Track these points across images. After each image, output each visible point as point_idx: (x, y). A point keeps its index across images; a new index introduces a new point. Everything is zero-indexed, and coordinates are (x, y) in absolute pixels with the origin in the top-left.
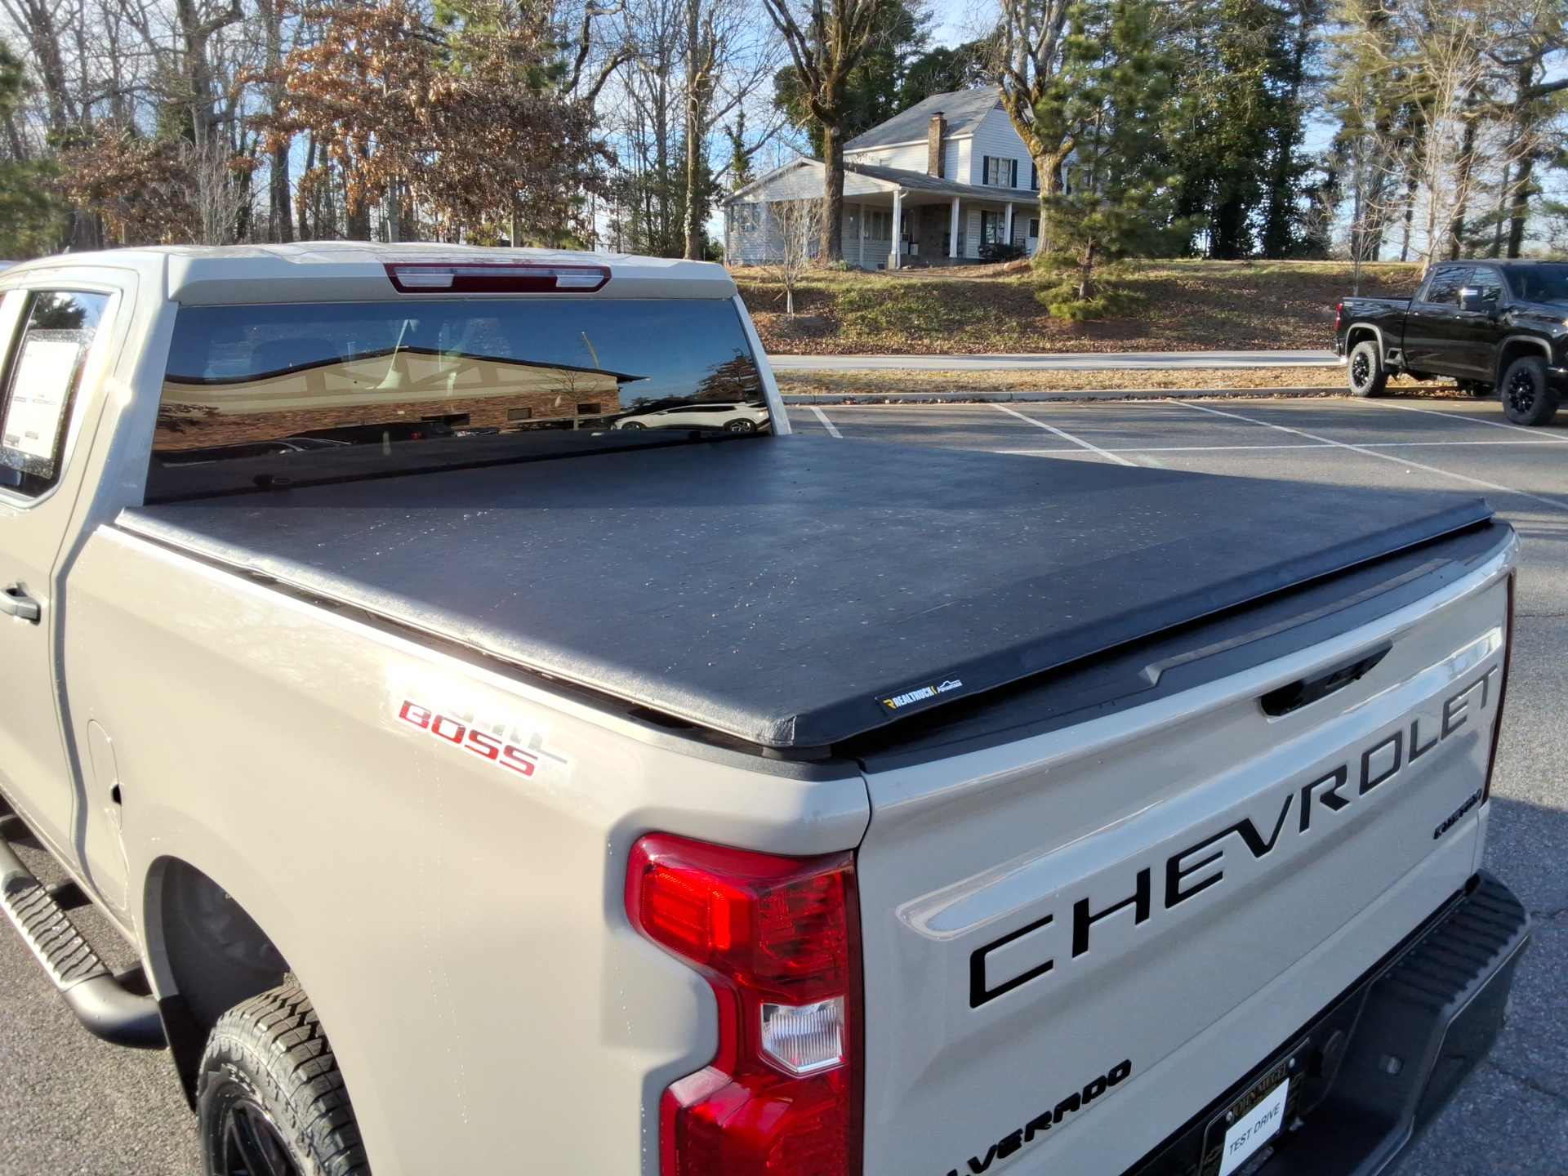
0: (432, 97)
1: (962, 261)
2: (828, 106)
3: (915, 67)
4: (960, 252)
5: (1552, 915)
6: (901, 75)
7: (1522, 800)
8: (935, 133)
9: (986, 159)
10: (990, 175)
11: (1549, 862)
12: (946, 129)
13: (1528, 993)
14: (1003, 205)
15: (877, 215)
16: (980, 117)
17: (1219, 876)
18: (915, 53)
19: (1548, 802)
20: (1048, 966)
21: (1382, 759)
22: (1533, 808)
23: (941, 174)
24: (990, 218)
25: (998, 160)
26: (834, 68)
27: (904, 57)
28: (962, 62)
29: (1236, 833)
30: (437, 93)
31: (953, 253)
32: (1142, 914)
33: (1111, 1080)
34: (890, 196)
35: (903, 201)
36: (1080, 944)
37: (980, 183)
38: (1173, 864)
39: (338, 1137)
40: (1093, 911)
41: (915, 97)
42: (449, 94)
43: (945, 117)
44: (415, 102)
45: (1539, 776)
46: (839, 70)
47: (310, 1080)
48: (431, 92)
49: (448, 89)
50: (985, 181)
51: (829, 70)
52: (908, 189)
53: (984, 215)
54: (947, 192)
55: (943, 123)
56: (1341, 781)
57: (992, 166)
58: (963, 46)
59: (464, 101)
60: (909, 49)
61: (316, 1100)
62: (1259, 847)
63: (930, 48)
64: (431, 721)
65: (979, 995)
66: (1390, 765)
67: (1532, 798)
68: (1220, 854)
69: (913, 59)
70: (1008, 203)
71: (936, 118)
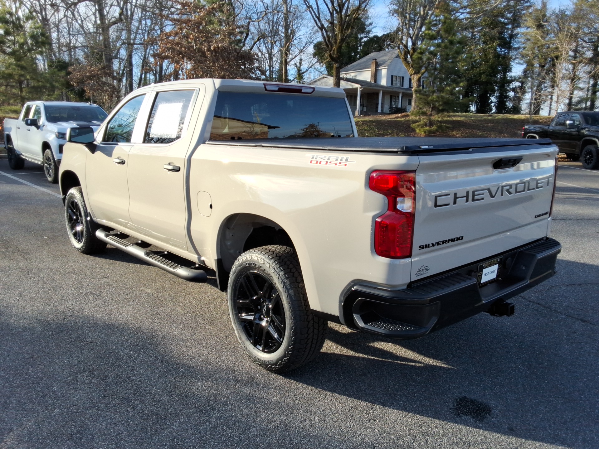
0: (212, 48)
1: (383, 113)
2: (335, 56)
3: (366, 43)
4: (382, 110)
5: (580, 285)
6: (361, 45)
7: (574, 261)
8: (373, 67)
9: (392, 76)
10: (394, 82)
11: (580, 274)
12: (377, 65)
13: (571, 299)
14: (398, 93)
15: (351, 96)
16: (390, 61)
17: (483, 199)
18: (365, 37)
19: (582, 261)
20: (448, 204)
21: (520, 187)
22: (577, 263)
23: (375, 81)
24: (393, 98)
25: (396, 76)
26: (338, 42)
27: (362, 38)
28: (384, 41)
29: (487, 191)
30: (214, 47)
31: (379, 110)
32: (467, 201)
33: (458, 239)
34: (356, 89)
35: (361, 91)
36: (455, 203)
37: (390, 85)
38: (474, 192)
39: (281, 268)
40: (458, 196)
41: (365, 53)
42: (218, 47)
43: (377, 61)
44: (207, 50)
45: (580, 256)
46: (340, 43)
47: (272, 258)
48: (212, 47)
49: (218, 46)
50: (392, 84)
51: (336, 43)
52: (363, 87)
53: (391, 97)
54: (378, 88)
55: (376, 63)
56: (511, 188)
57: (394, 79)
58: (384, 35)
59: (223, 50)
60: (364, 35)
61: (275, 261)
62: (492, 196)
63: (371, 35)
64: (319, 162)
65: (436, 206)
66: (523, 190)
67: (577, 261)
68: (483, 194)
69: (365, 39)
70: (400, 92)
71: (374, 61)
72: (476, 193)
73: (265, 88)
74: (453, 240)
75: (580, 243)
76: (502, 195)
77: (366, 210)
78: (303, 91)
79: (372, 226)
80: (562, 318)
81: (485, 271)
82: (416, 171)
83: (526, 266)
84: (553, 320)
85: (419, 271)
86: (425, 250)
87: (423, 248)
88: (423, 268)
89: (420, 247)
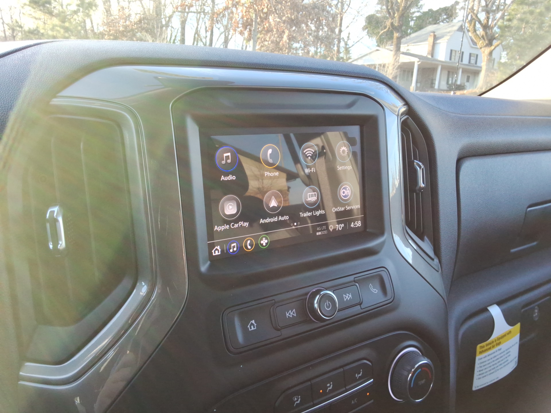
1: (439, 90)
3: (418, 18)
4: (439, 86)
8: (431, 39)
9: (451, 51)
10: (453, 57)
12: (436, 38)
14: (458, 69)
15: (409, 72)
16: (451, 34)
18: (418, 12)
23: (432, 56)
24: (451, 74)
25: (456, 51)
26: (401, 9)
27: (414, 13)
28: (440, 15)
31: (436, 87)
34: (413, 64)
35: (419, 65)
37: (448, 60)
41: (420, 27)
43: (436, 34)
50: (450, 59)
51: (398, 10)
52: (421, 60)
53: (449, 72)
54: (437, 63)
55: (435, 36)
57: (453, 54)
58: (440, 8)
60: (416, 10)
63: (425, 9)
69: (417, 14)
70: (460, 68)
71: (432, 34)
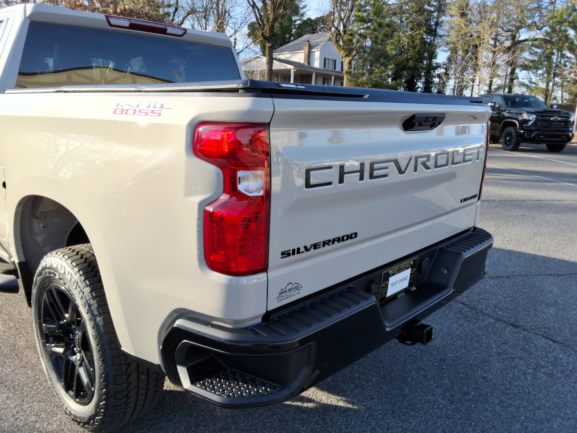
0: (118, 11)
2: (267, 35)
3: (299, 25)
5: (508, 277)
6: (295, 28)
7: (499, 247)
8: (306, 48)
9: (325, 59)
10: (327, 65)
11: (508, 263)
12: (310, 47)
13: (498, 296)
14: (331, 76)
15: (285, 78)
16: (323, 44)
17: (386, 176)
18: (299, 20)
19: (509, 248)
20: (330, 183)
21: (442, 160)
22: (503, 250)
23: (309, 64)
24: (326, 80)
25: (329, 59)
26: (270, 21)
27: (296, 21)
28: (317, 24)
29: (393, 163)
30: (121, 9)
32: (362, 178)
33: (349, 237)
34: (290, 70)
35: (295, 72)
36: (341, 181)
37: (323, 67)
38: (372, 165)
39: (87, 281)
40: (345, 170)
41: (299, 35)
42: (125, 10)
43: (310, 43)
44: (112, 12)
45: (506, 242)
46: (272, 22)
47: (77, 265)
48: (118, 9)
49: (125, 8)
50: (325, 67)
51: (268, 22)
52: (296, 68)
53: (324, 79)
54: (311, 70)
55: (310, 45)
56: (428, 160)
57: (327, 62)
58: (317, 18)
59: (130, 13)
60: (298, 18)
61: (79, 271)
62: (401, 172)
63: (305, 18)
64: (125, 111)
65: (308, 185)
66: (445, 163)
67: (503, 247)
68: (387, 168)
69: (298, 22)
70: (332, 75)
71: (307, 43)
72: (376, 166)
73: (109, 22)
74: (339, 240)
75: (504, 227)
76: (415, 170)
77: (189, 192)
78: (168, 32)
79: (199, 220)
80: (489, 322)
81: (392, 280)
82: (269, 124)
83: (448, 269)
84: (479, 326)
85: (284, 292)
86: (291, 258)
87: (289, 255)
88: (290, 286)
89: (283, 253)
